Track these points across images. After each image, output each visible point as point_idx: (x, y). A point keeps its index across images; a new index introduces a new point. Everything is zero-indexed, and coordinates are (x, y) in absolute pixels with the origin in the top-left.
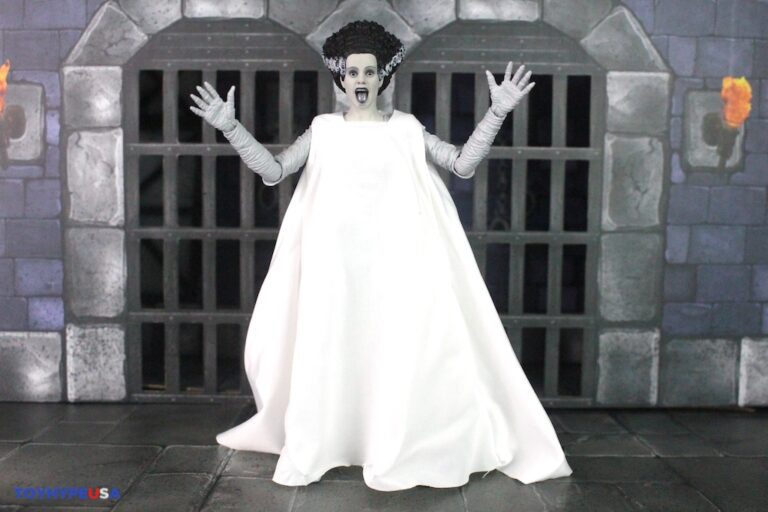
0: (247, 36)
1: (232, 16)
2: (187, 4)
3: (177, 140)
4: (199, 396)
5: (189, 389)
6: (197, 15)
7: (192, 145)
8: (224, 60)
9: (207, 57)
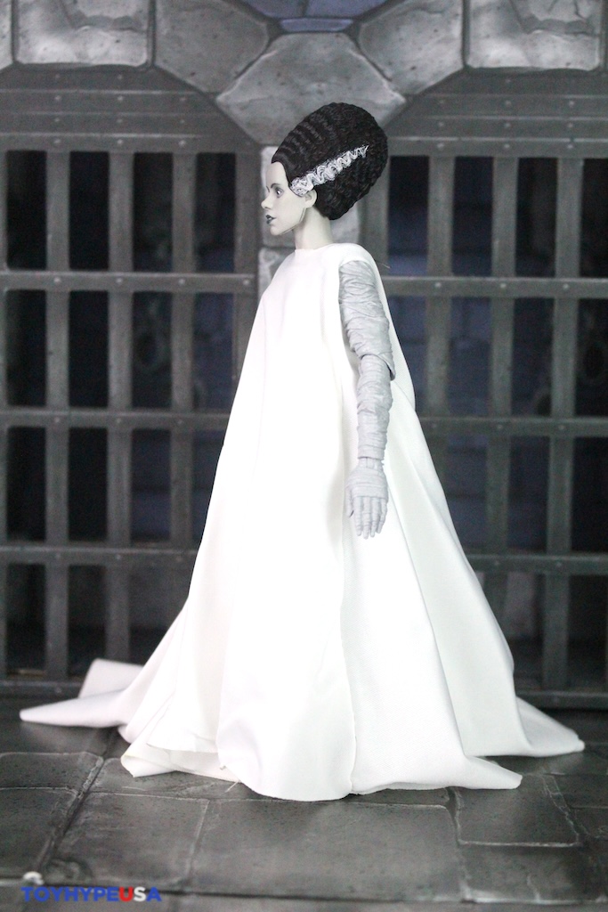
0: (120, 94)
1: (95, 63)
2: (21, 41)
3: (5, 265)
4: (39, 684)
5: (22, 671)
6: (36, 60)
7: (29, 274)
8: (83, 135)
9: (54, 128)
